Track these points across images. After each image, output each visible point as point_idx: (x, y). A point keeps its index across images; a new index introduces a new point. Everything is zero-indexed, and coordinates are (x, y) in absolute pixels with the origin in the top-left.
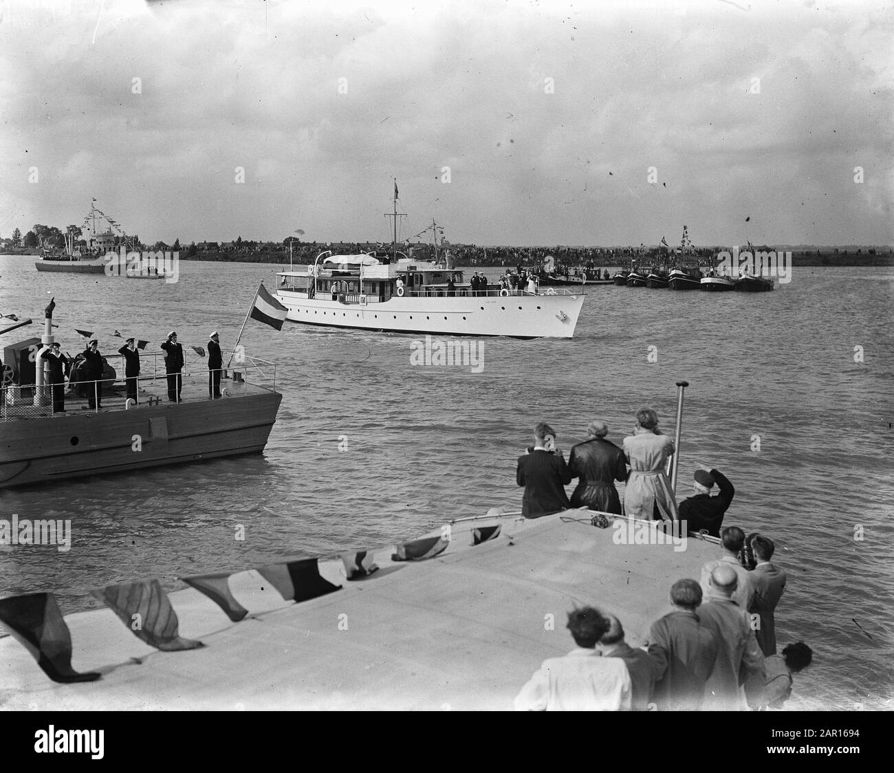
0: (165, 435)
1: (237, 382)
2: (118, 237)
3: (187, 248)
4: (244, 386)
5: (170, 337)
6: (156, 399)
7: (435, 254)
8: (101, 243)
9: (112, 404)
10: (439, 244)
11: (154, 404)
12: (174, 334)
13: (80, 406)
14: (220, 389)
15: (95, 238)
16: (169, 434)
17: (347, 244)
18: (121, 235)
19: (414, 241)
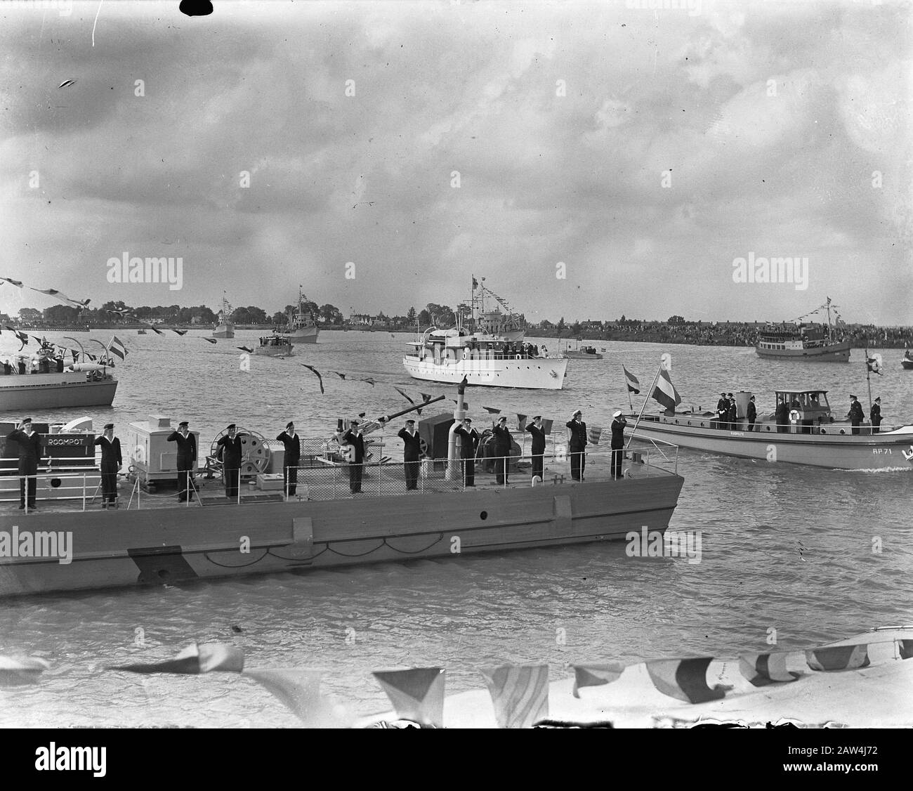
0: (569, 514)
1: (636, 463)
2: (505, 316)
3: (571, 327)
4: (644, 468)
5: (575, 415)
6: (560, 477)
7: (828, 335)
8: (488, 321)
9: (518, 481)
10: (834, 324)
11: (559, 482)
12: (579, 413)
13: (488, 482)
14: (622, 469)
15: (483, 317)
16: (573, 513)
17: (734, 324)
18: (508, 314)
19: (806, 321)
